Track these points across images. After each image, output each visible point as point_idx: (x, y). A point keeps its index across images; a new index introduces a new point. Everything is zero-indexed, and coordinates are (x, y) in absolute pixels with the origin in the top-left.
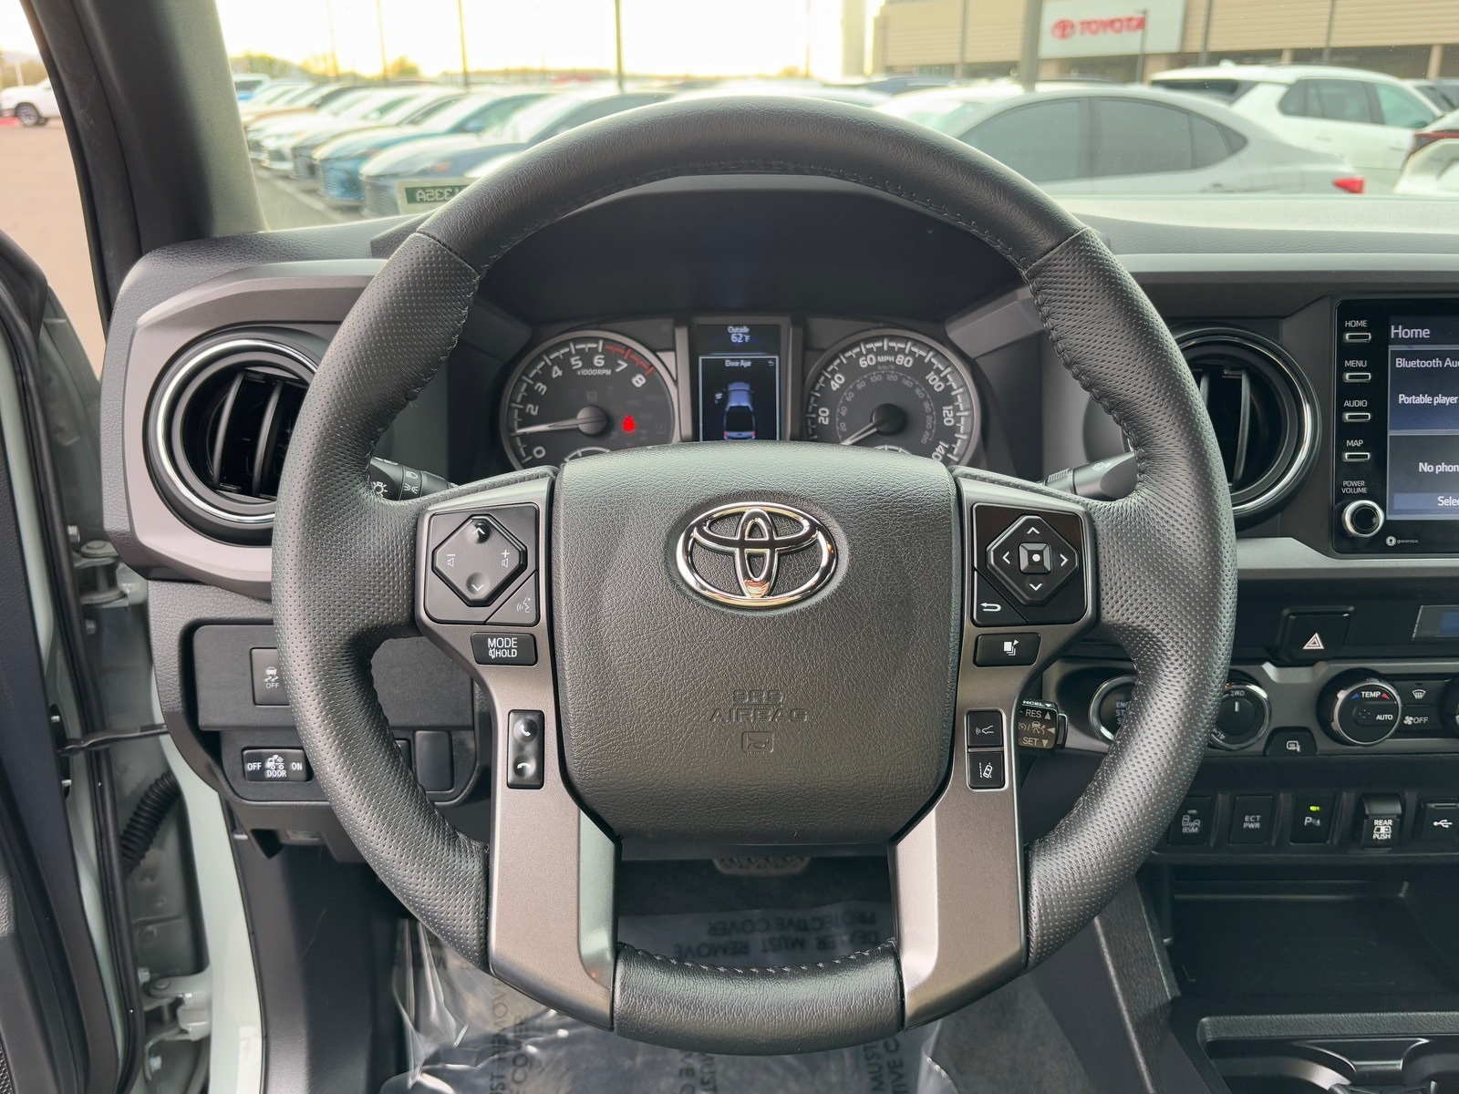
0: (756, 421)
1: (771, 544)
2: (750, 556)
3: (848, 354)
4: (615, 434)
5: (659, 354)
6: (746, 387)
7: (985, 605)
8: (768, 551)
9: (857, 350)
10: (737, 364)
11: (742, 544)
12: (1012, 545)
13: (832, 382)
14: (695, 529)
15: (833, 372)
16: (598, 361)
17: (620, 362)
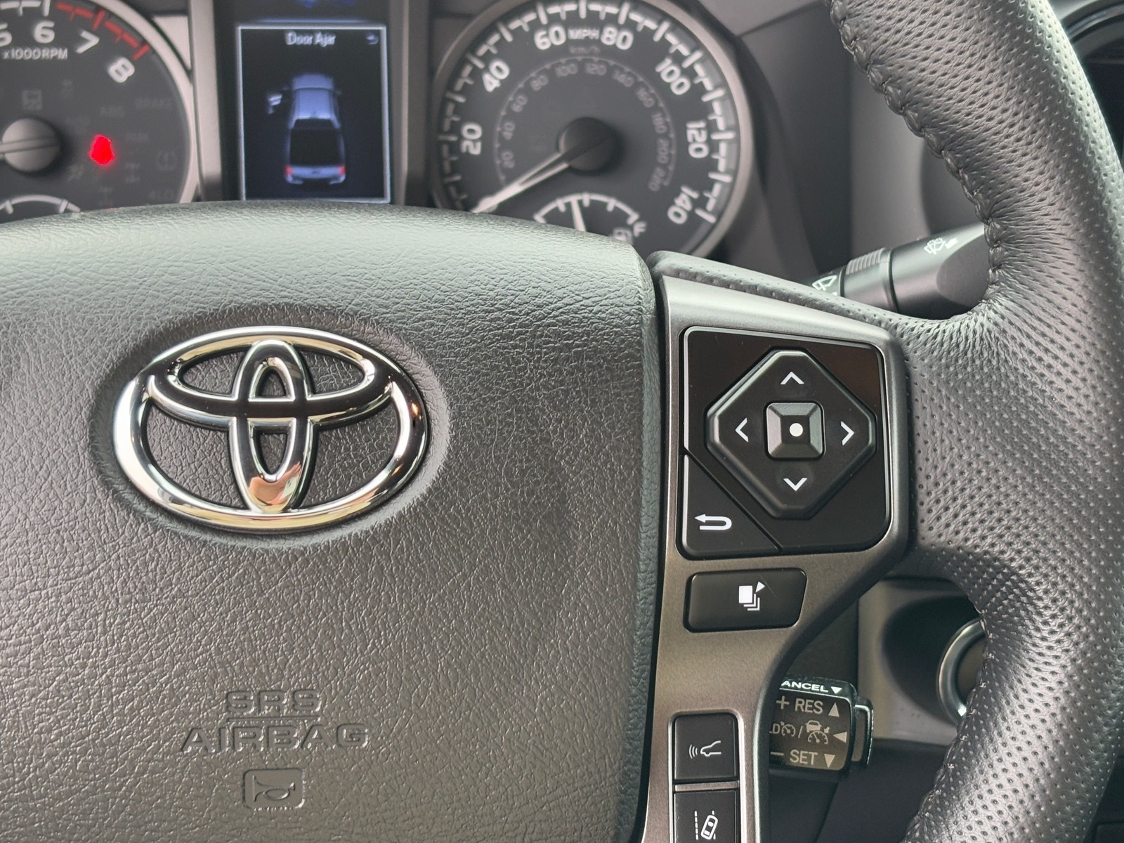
0: (346, 145)
1: (301, 410)
2: (259, 432)
3: (515, 24)
4: (76, 172)
5: (160, 21)
6: (325, 83)
7: (703, 518)
8: (293, 422)
9: (530, 17)
10: (307, 40)
11: (243, 410)
12: (754, 405)
13: (487, 77)
14: (152, 379)
15: (487, 58)
16: (43, 32)
17: (85, 34)
